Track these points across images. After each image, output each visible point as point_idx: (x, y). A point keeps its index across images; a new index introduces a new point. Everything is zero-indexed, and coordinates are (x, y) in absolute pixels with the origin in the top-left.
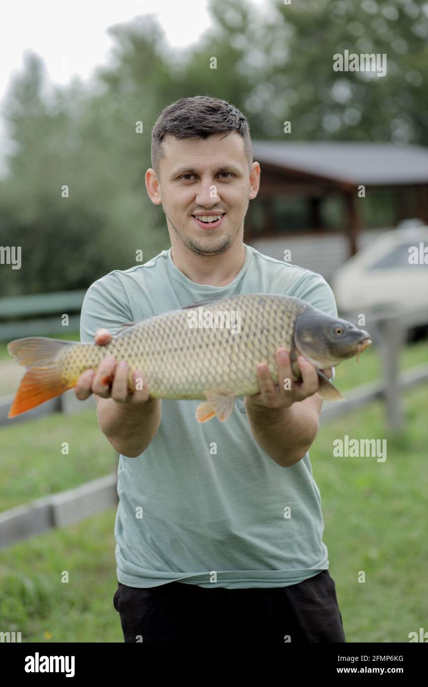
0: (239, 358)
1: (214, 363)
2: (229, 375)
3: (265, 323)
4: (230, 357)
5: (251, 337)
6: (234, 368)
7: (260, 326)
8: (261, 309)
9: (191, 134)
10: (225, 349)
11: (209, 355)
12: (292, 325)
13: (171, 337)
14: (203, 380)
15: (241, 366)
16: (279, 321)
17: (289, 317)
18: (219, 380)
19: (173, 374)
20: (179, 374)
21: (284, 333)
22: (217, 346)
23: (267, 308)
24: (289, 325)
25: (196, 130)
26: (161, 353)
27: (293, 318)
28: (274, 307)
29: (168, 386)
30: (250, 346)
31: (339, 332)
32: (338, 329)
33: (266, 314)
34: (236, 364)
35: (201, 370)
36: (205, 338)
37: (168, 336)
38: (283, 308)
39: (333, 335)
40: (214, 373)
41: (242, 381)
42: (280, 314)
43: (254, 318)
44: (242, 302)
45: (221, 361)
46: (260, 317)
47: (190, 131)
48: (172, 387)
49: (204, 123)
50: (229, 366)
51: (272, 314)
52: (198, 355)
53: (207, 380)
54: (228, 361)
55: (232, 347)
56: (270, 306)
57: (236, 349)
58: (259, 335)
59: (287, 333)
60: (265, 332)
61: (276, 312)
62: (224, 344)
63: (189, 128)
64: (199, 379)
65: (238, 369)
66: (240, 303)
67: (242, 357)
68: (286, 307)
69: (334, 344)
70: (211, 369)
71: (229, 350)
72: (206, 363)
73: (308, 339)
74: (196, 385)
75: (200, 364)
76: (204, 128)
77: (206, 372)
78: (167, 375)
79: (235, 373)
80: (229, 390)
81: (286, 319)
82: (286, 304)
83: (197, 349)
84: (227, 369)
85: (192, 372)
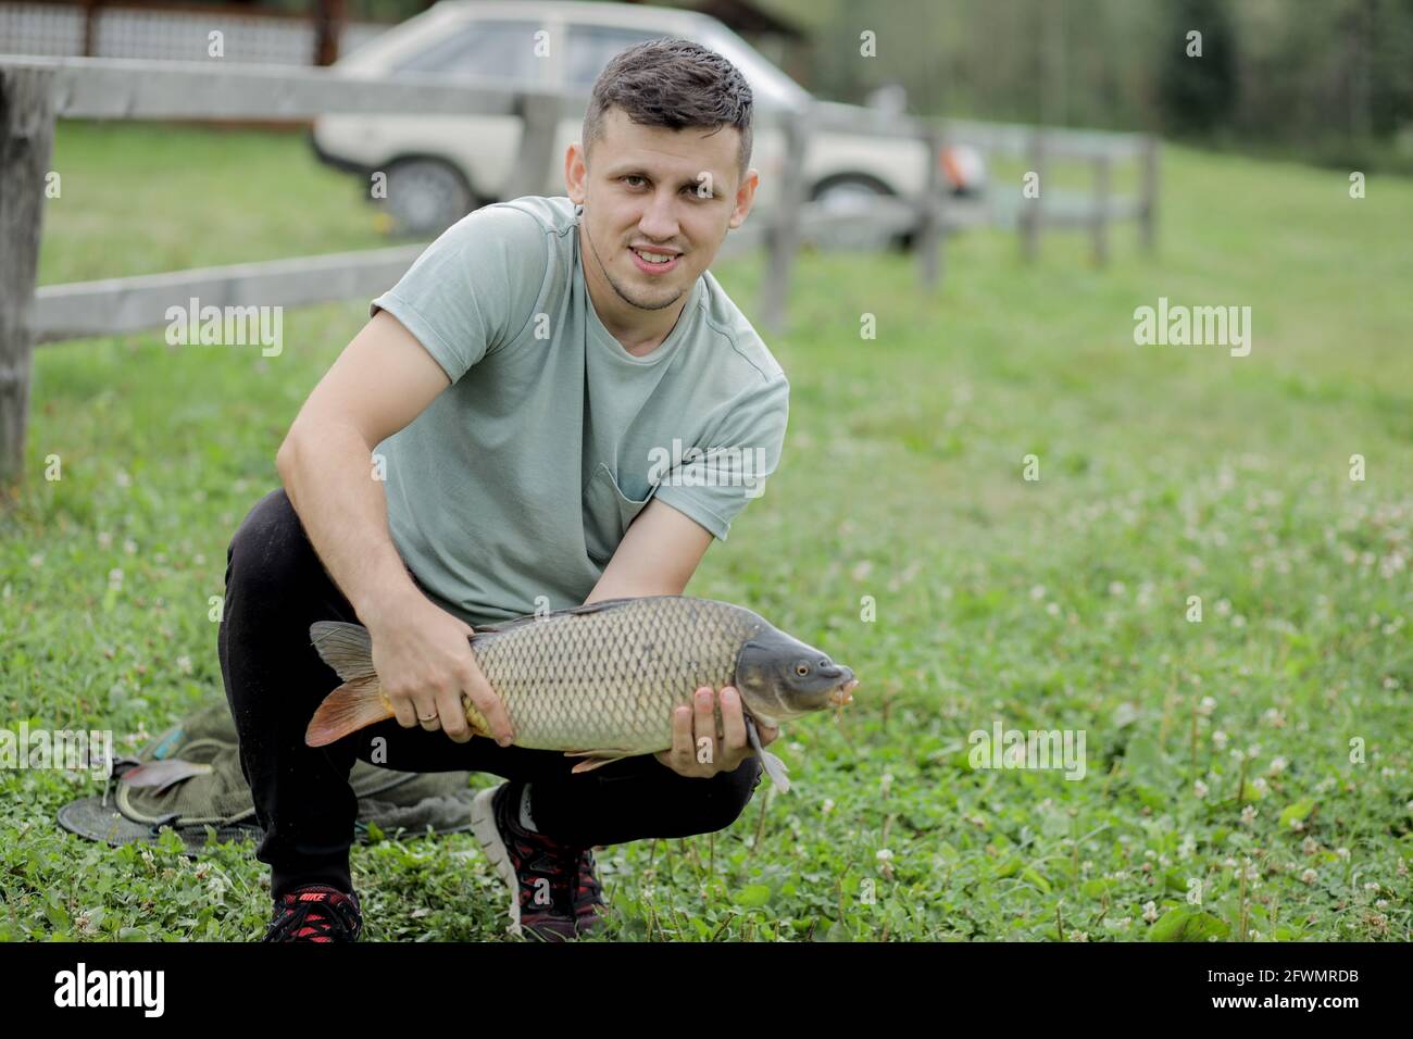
0: (650, 702)
1: (611, 706)
2: (632, 727)
3: (694, 651)
4: (637, 700)
5: (673, 673)
6: (641, 716)
7: (686, 656)
8: (691, 629)
9: (655, 121)
10: (630, 688)
11: (603, 693)
12: (734, 657)
13: (546, 659)
14: (592, 729)
15: (653, 714)
16: (715, 650)
17: (731, 645)
18: (616, 731)
19: (544, 716)
20: (554, 716)
21: (721, 671)
22: (618, 682)
23: (700, 627)
24: (729, 658)
25: (666, 116)
26: (529, 684)
27: (737, 647)
28: (711, 625)
29: (536, 733)
30: (670, 686)
31: (803, 671)
32: (801, 667)
33: (696, 637)
34: (645, 712)
35: (589, 715)
36: (600, 668)
37: (542, 658)
38: (723, 627)
39: (796, 677)
40: (608, 720)
41: (652, 736)
42: (718, 639)
43: (678, 641)
44: (664, 611)
45: (622, 704)
46: (688, 641)
47: (653, 115)
48: (540, 734)
49: (681, 106)
50: (634, 713)
51: (707, 638)
52: (585, 692)
53: (599, 730)
54: (633, 704)
55: (641, 685)
56: (705, 623)
57: (647, 689)
58: (684, 671)
59: (726, 669)
60: (694, 666)
61: (711, 634)
62: (630, 680)
63: (654, 110)
64: (585, 726)
65: (647, 719)
66: (660, 613)
67: (656, 701)
68: (728, 627)
69: (796, 691)
70: (606, 716)
71: (636, 690)
72: (598, 705)
73: (756, 681)
74: (579, 734)
75: (587, 705)
76: (679, 117)
77: (596, 718)
78: (534, 716)
79: (643, 725)
80: (630, 746)
81: (726, 649)
82: (729, 622)
83: (585, 684)
84: (630, 718)
85: (573, 715)
